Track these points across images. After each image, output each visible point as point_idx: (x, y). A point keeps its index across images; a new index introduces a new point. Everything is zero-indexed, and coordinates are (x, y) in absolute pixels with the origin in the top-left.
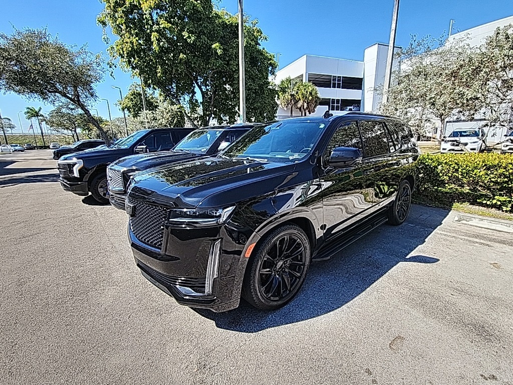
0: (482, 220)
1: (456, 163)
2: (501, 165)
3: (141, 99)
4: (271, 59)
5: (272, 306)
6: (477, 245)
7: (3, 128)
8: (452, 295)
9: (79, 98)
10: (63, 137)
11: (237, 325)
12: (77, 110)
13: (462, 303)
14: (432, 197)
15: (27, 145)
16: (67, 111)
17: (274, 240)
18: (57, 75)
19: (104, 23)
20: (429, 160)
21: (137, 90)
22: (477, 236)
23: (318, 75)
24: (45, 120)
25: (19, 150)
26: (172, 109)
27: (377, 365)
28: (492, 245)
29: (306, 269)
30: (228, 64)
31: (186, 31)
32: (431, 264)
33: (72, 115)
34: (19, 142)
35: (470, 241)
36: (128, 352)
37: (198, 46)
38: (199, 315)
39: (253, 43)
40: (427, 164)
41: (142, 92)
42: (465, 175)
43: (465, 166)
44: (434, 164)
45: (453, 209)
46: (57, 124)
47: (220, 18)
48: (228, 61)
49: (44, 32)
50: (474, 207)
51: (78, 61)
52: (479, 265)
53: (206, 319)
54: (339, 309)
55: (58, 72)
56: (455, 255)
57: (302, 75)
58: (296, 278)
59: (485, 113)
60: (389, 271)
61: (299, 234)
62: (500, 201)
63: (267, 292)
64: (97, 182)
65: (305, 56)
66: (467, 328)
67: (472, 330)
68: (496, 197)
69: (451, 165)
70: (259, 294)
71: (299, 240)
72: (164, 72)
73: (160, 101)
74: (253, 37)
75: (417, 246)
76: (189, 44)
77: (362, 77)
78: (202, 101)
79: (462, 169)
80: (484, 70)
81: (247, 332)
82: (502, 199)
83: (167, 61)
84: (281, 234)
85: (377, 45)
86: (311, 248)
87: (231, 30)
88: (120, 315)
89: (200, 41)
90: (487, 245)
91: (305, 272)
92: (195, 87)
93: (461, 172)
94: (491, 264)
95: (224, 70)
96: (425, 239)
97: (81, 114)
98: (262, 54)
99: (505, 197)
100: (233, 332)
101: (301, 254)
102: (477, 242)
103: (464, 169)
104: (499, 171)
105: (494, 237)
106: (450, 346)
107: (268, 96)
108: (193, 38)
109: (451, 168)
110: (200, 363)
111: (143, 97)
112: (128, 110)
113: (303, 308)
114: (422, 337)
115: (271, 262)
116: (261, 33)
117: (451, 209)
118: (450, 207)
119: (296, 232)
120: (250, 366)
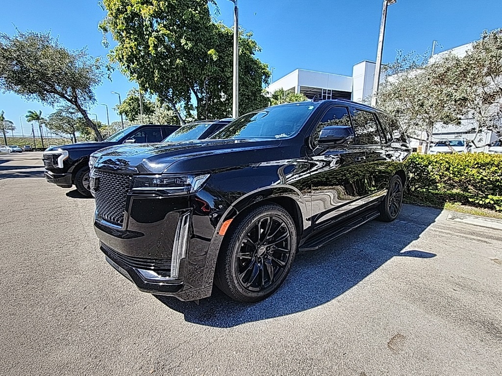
0: (477, 218)
1: (447, 162)
2: (493, 163)
3: (139, 104)
4: (264, 69)
5: (251, 298)
6: (474, 241)
7: (3, 130)
8: (454, 290)
9: (76, 99)
10: (62, 141)
11: (210, 318)
12: (76, 114)
13: (466, 299)
14: (422, 198)
15: (26, 147)
16: (67, 114)
17: (255, 220)
18: (56, 76)
19: (105, 30)
20: (419, 158)
21: (135, 96)
22: (473, 234)
23: (309, 88)
24: (45, 123)
25: (17, 151)
26: (168, 114)
27: (374, 368)
28: (489, 242)
29: (291, 258)
30: (223, 72)
31: (183, 38)
32: (428, 259)
33: (72, 119)
34: (18, 144)
35: (466, 238)
36: (74, 348)
37: (195, 53)
38: (167, 307)
39: (248, 52)
40: (417, 163)
41: (140, 98)
42: (457, 174)
43: (456, 165)
44: (425, 163)
45: (445, 208)
46: (56, 127)
47: (217, 29)
48: (223, 69)
49: (47, 36)
50: (467, 207)
51: (79, 64)
52: (479, 261)
53: (174, 311)
54: (328, 303)
55: (57, 73)
56: (453, 250)
57: (294, 88)
58: (280, 267)
59: (474, 113)
60: (383, 265)
61: (284, 216)
62: (493, 200)
63: (246, 280)
64: (82, 174)
65: (297, 70)
66: (475, 326)
67: (481, 327)
68: (489, 196)
69: (442, 163)
70: (236, 282)
71: (283, 224)
72: (162, 78)
73: (157, 106)
74: (247, 47)
75: (411, 242)
76: (186, 51)
77: (351, 91)
78: (197, 106)
79: (453, 168)
80: (472, 72)
81: (220, 327)
82: (495, 198)
83: (164, 67)
84: (263, 215)
85: (365, 62)
86: (297, 235)
87: (227, 39)
88: (74, 306)
89: (196, 49)
90: (485, 242)
91: (290, 262)
92: (191, 93)
93: (453, 171)
94: (492, 260)
95: (219, 76)
96: (419, 234)
97: (80, 118)
98: (256, 64)
99: (497, 196)
100: (204, 326)
101: (286, 240)
102: (474, 239)
103: (455, 168)
104: (492, 170)
105: (491, 234)
106: (458, 345)
107: (260, 102)
108: (190, 45)
109: (442, 167)
110: (158, 363)
111: (140, 102)
112: (126, 114)
113: (287, 301)
114: (425, 336)
115: (252, 245)
116: (256, 44)
117: (443, 208)
118: (442, 206)
119: (280, 213)
120: (219, 368)
